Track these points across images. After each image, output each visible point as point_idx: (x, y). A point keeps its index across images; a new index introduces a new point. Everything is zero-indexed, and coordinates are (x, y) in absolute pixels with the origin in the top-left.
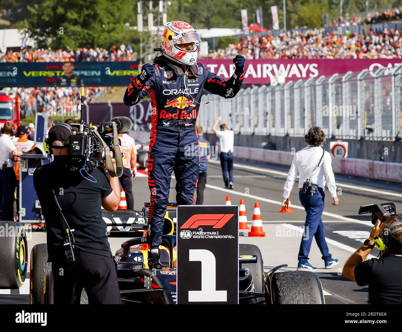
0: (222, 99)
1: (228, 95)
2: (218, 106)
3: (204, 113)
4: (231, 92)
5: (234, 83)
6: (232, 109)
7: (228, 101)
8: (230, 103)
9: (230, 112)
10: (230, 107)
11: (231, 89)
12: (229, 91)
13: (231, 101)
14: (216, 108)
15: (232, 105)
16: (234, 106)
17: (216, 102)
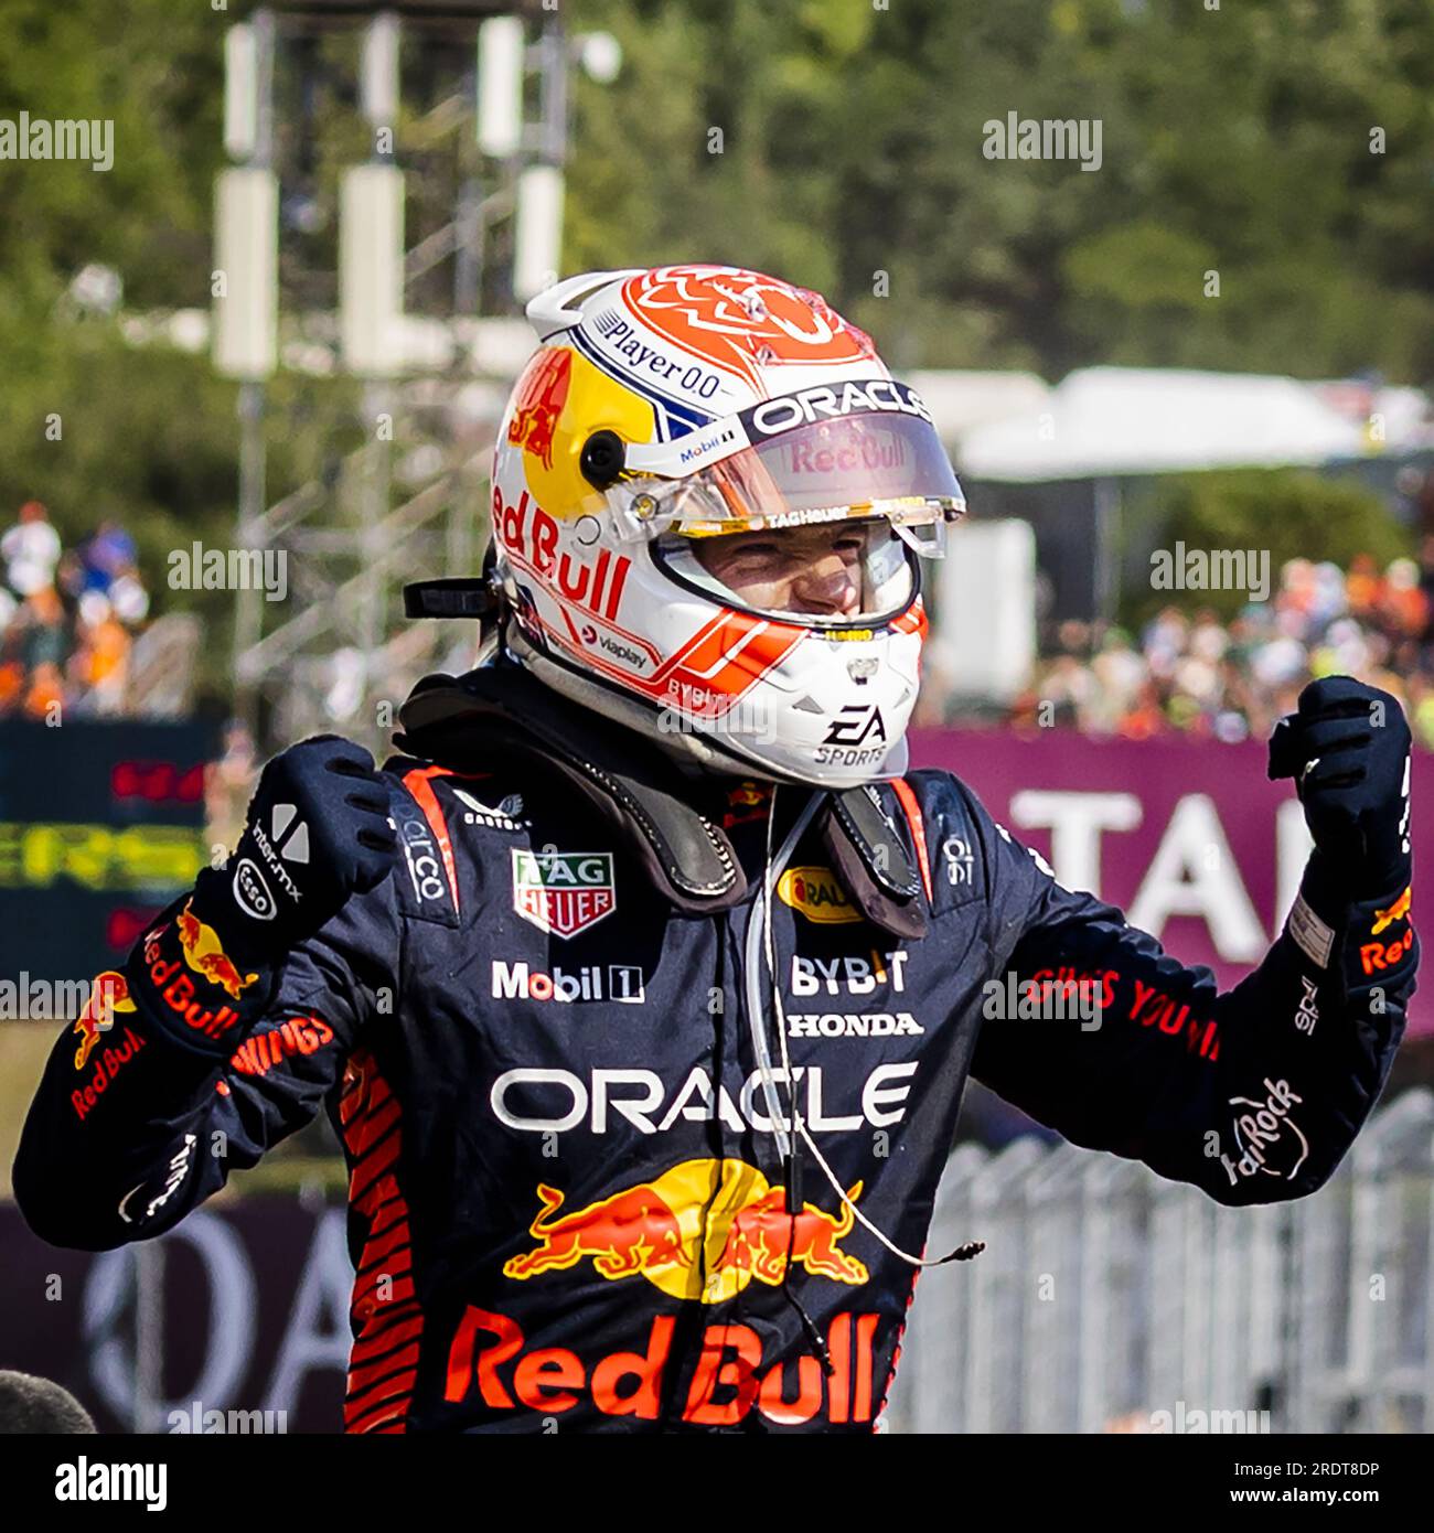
0: (1183, 1203)
1: (1251, 1163)
2: (1127, 1281)
3: (962, 1362)
4: (1283, 1128)
5: (1306, 1019)
6: (1287, 1329)
7: (1244, 1233)
8: (1265, 1255)
9: (1263, 1360)
10: (1265, 1304)
11: (1281, 1092)
12: (1253, 1112)
13: (1286, 1236)
14: (1097, 1311)
15: (1289, 1277)
16: (1314, 1293)
17: (1102, 1234)
